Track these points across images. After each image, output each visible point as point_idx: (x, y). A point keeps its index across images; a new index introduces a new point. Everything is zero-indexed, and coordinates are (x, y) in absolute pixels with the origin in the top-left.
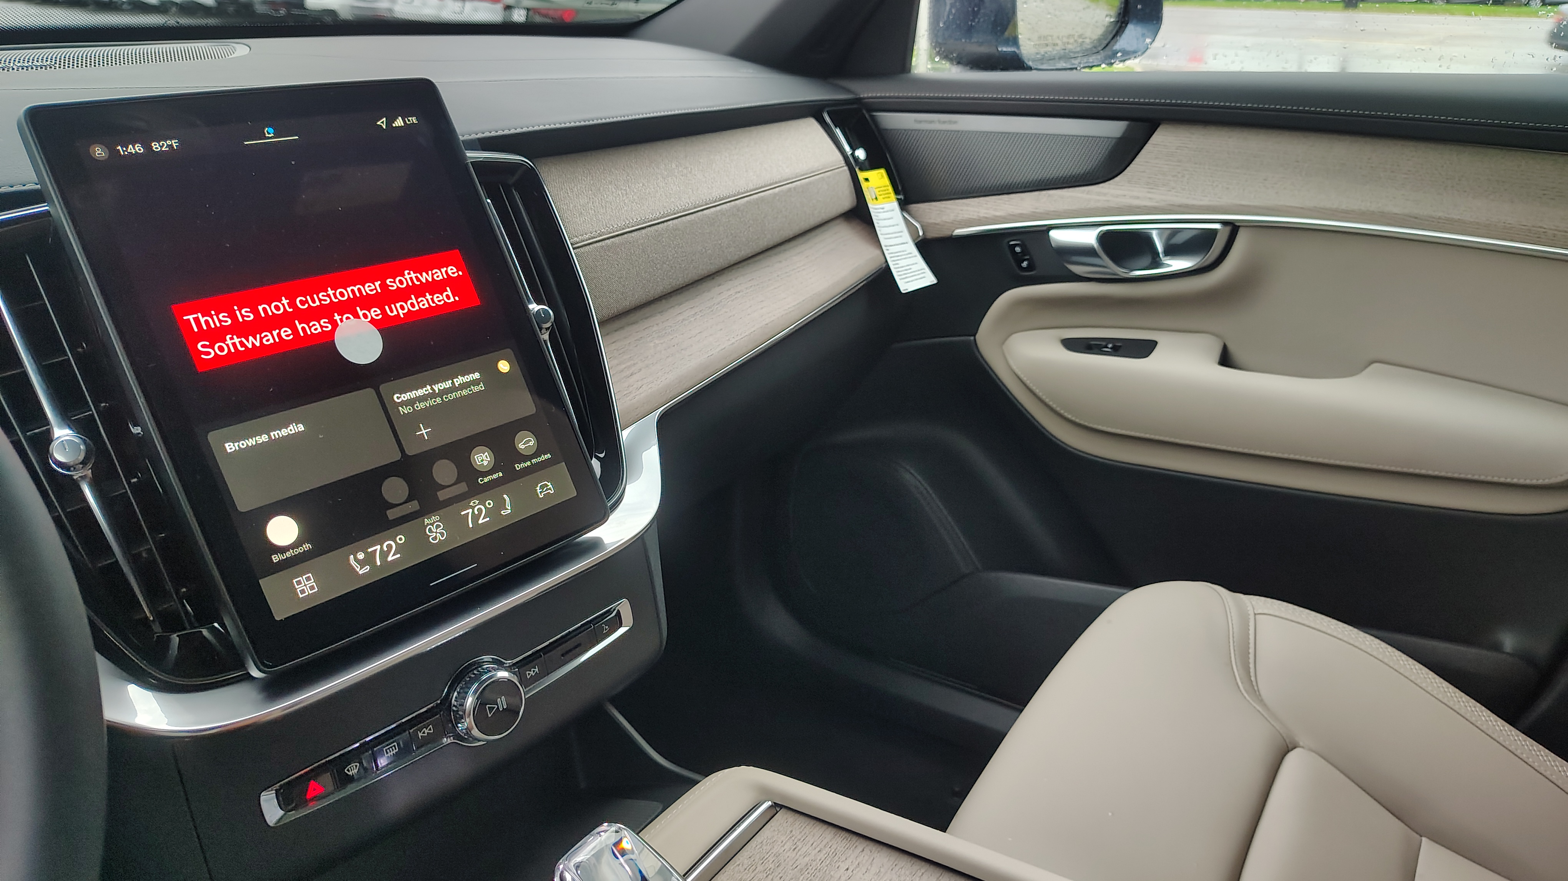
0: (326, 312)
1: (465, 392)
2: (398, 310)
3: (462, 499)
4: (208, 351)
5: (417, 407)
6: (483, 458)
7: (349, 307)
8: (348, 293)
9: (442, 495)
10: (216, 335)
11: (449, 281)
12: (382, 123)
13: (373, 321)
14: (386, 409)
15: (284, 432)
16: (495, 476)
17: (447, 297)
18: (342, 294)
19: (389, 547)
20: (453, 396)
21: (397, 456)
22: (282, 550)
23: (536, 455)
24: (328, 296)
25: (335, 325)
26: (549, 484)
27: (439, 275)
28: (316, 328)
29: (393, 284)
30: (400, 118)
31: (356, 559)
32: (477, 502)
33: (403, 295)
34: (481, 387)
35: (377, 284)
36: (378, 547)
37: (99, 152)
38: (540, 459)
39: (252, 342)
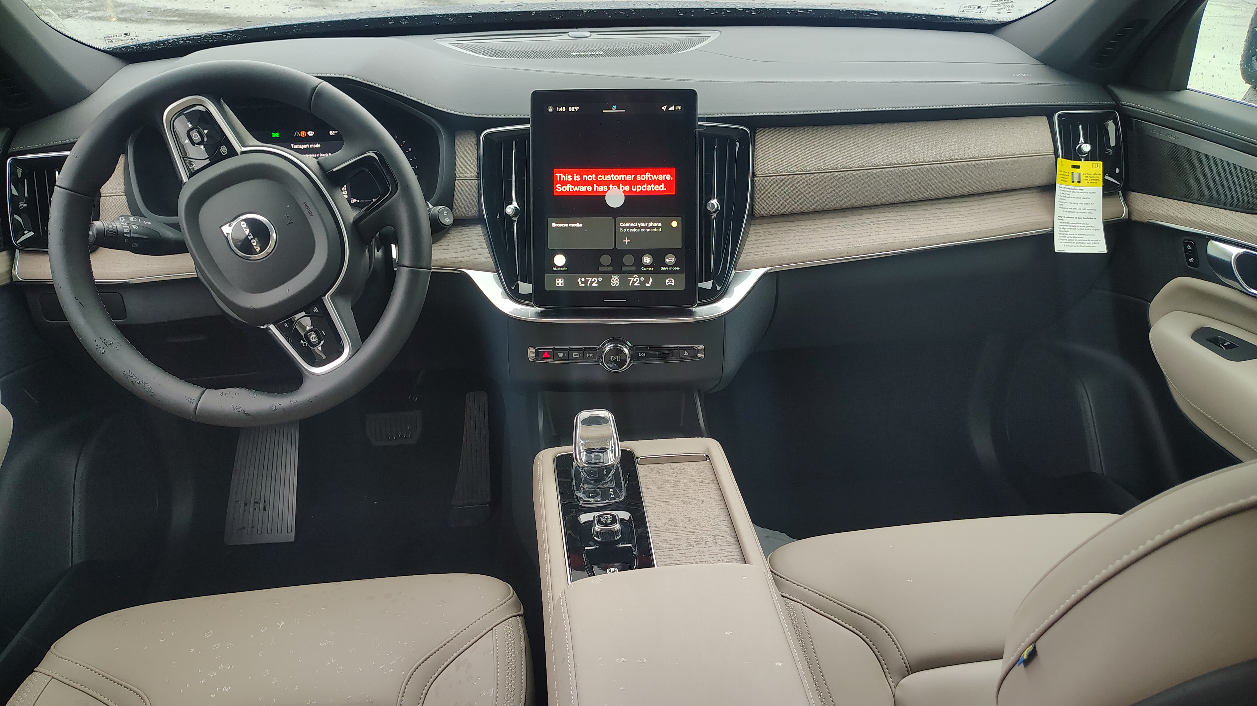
0: (607, 183)
1: (652, 230)
2: (637, 189)
3: (632, 273)
4: (559, 188)
5: (628, 230)
6: (647, 260)
7: (617, 183)
8: (619, 177)
9: (624, 268)
10: (564, 183)
11: (665, 181)
12: (664, 108)
13: (624, 191)
14: (615, 226)
15: (574, 225)
16: (650, 269)
17: (661, 188)
18: (617, 178)
19: (595, 280)
20: (645, 230)
21: (612, 248)
22: (558, 267)
23: (672, 266)
24: (611, 177)
25: (609, 189)
26: (673, 280)
27: (661, 177)
28: (601, 189)
29: (639, 177)
30: (673, 106)
31: (581, 280)
32: (637, 276)
33: (641, 183)
34: (660, 230)
35: (633, 176)
36: (590, 279)
37: (550, 109)
38: (674, 269)
39: (576, 189)
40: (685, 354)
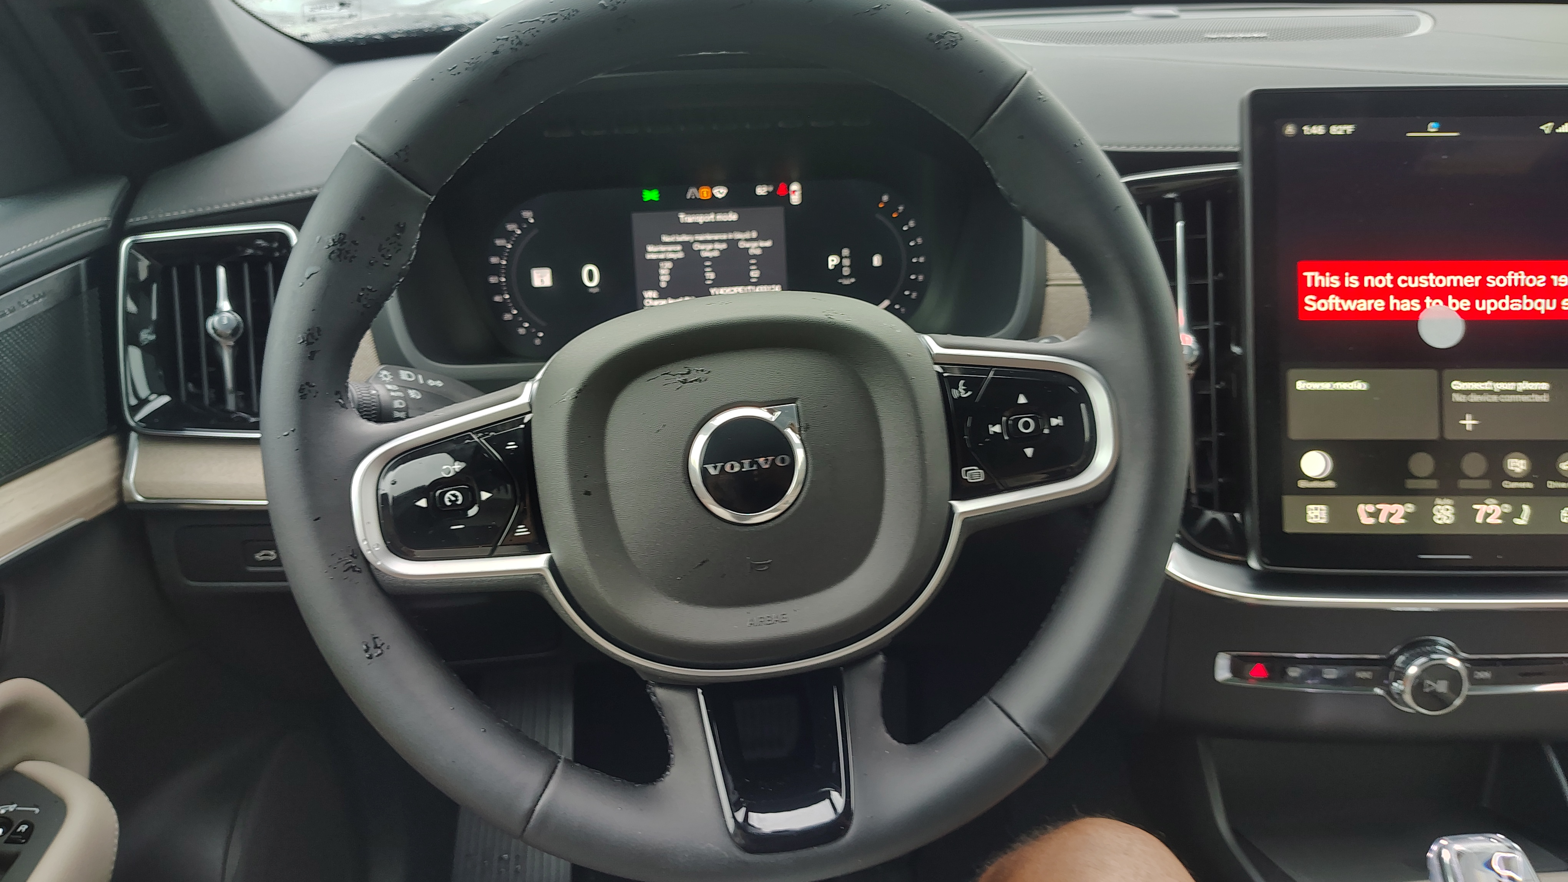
0: (1419, 294)
1: (1527, 398)
2: (1487, 306)
3: (1482, 495)
4: (1312, 304)
5: (1471, 398)
6: (1517, 465)
7: (1441, 294)
8: (1446, 281)
9: (1463, 484)
10: (1323, 293)
12: (1547, 127)
13: (1460, 312)
14: (1443, 391)
15: (1348, 386)
16: (1523, 485)
18: (1441, 281)
19: (1397, 510)
20: (1509, 398)
21: (1435, 436)
22: (1309, 479)
24: (1428, 280)
25: (1423, 306)
28: (1406, 305)
29: (1493, 282)
31: (1365, 510)
32: (1494, 501)
33: (1498, 293)
34: (1545, 398)
35: (1478, 278)
36: (1387, 507)
37: (1289, 130)
39: (1349, 305)
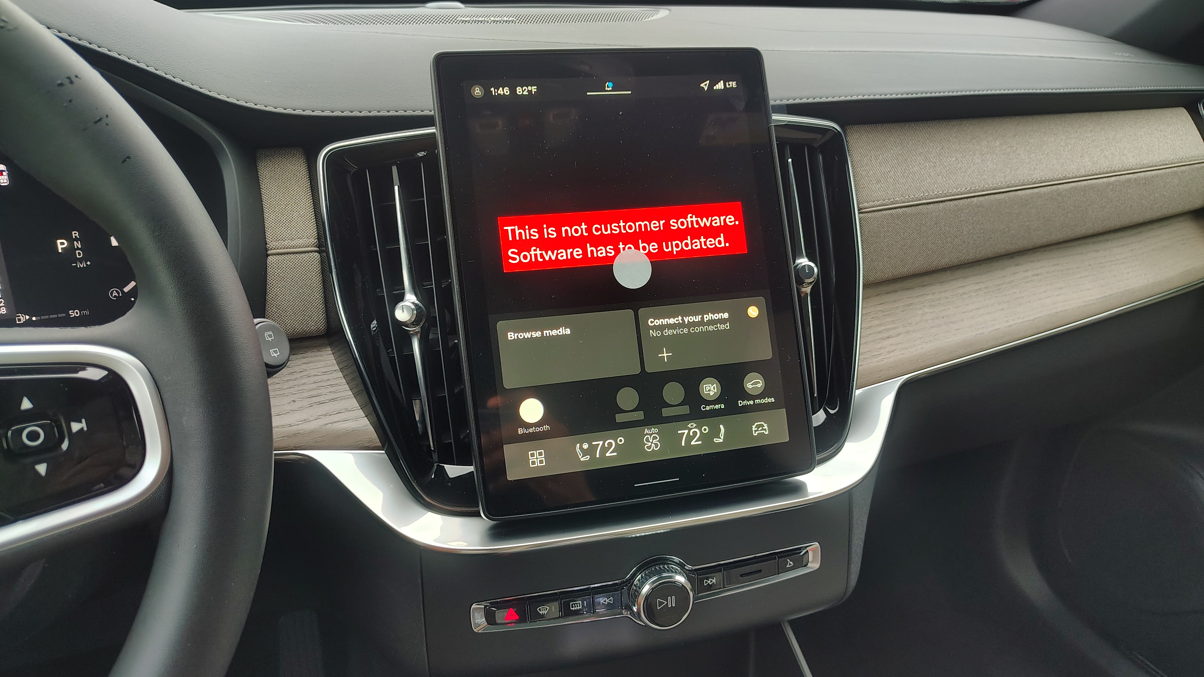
0: (613, 240)
1: (711, 328)
2: (674, 247)
3: (684, 419)
4: (514, 257)
5: (666, 333)
6: (710, 389)
7: (632, 239)
8: (635, 227)
10: (524, 245)
11: (724, 229)
12: (705, 85)
13: (649, 255)
14: (640, 329)
15: (554, 333)
16: (717, 407)
17: (720, 242)
18: (630, 227)
19: (610, 444)
20: (699, 329)
21: (638, 371)
22: (528, 425)
23: (761, 396)
24: (619, 227)
25: (617, 251)
26: (765, 425)
27: (718, 221)
28: (602, 252)
29: (675, 225)
30: (722, 82)
31: (581, 448)
32: (694, 425)
33: (681, 235)
34: (727, 326)
35: (662, 222)
36: (601, 443)
37: (477, 91)
38: (763, 401)
39: (550, 255)
40: (788, 566)
